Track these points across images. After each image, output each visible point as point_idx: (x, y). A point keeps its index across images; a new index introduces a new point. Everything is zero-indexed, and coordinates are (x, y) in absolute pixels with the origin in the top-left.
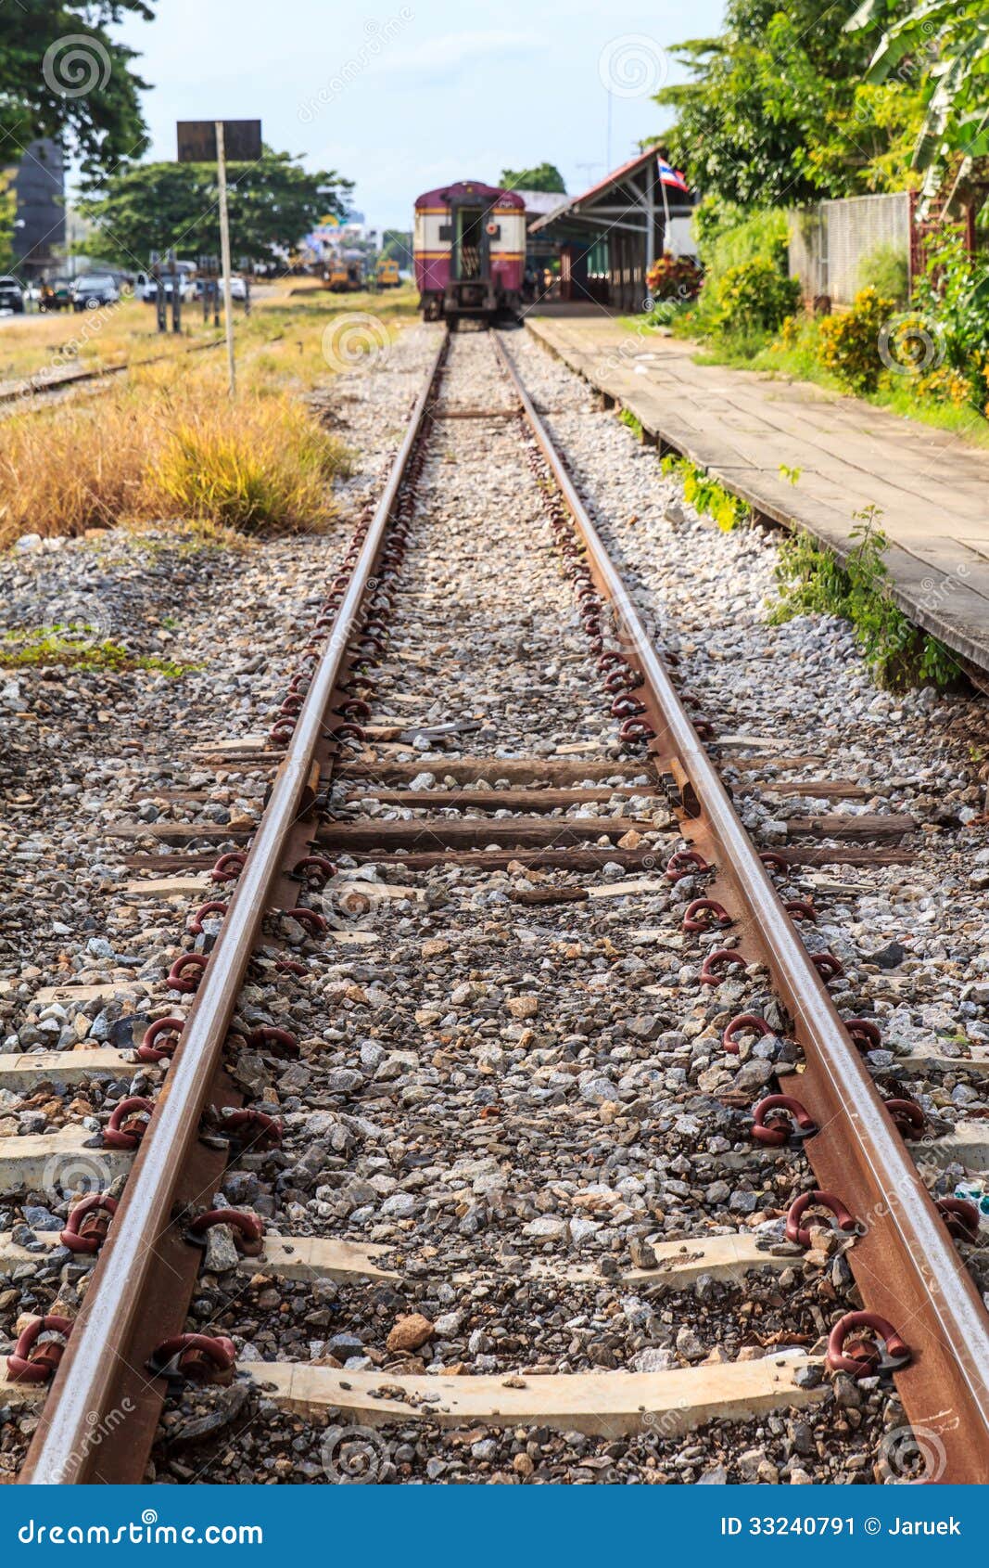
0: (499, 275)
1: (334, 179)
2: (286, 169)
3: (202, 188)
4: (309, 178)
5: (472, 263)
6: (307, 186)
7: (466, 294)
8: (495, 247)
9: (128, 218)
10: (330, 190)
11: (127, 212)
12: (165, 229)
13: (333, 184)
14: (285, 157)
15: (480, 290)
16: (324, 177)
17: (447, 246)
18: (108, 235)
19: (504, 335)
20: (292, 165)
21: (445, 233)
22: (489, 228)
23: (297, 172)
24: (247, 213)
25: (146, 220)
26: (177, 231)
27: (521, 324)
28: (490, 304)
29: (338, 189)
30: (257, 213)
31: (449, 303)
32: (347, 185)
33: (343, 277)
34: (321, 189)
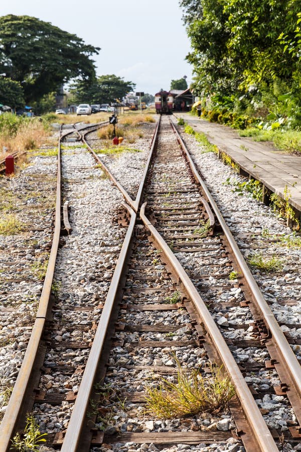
0: (169, 106)
1: (131, 83)
2: (119, 81)
3: (99, 86)
4: (125, 83)
5: (165, 104)
6: (125, 85)
7: (163, 109)
8: (168, 102)
9: (82, 93)
10: (130, 86)
11: (82, 92)
12: (91, 96)
13: (131, 85)
14: (119, 78)
15: (166, 109)
16: (129, 83)
17: (160, 102)
18: (77, 97)
19: (170, 116)
20: (121, 80)
21: (160, 100)
22: (167, 99)
23: (122, 81)
24: (110, 92)
25: (86, 94)
26: (94, 96)
27: (172, 114)
28: (167, 111)
29: (132, 86)
30: (113, 92)
31: (161, 111)
32: (134, 84)
33: (134, 107)
34: (128, 86)
